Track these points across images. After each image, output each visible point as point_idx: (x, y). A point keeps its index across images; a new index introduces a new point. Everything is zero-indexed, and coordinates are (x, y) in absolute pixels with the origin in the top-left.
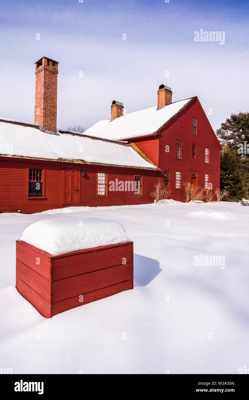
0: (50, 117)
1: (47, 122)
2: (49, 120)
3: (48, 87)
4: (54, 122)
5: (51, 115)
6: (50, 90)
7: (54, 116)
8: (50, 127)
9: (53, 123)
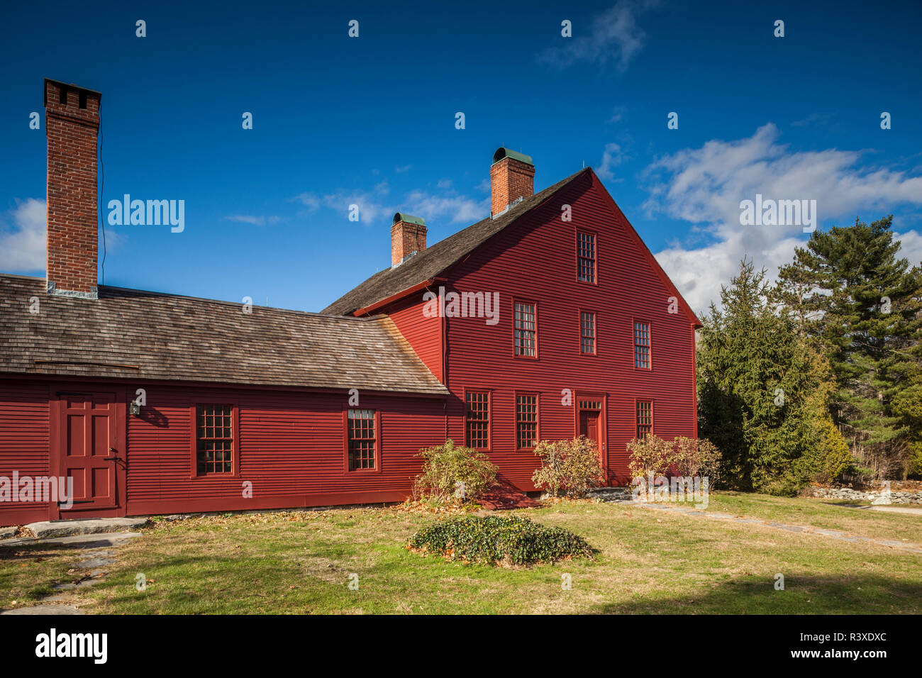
0: (73, 251)
1: (65, 264)
2: (71, 258)
3: (64, 165)
4: (87, 264)
5: (78, 246)
6: (73, 174)
7: (86, 246)
8: (73, 279)
9: (86, 267)
